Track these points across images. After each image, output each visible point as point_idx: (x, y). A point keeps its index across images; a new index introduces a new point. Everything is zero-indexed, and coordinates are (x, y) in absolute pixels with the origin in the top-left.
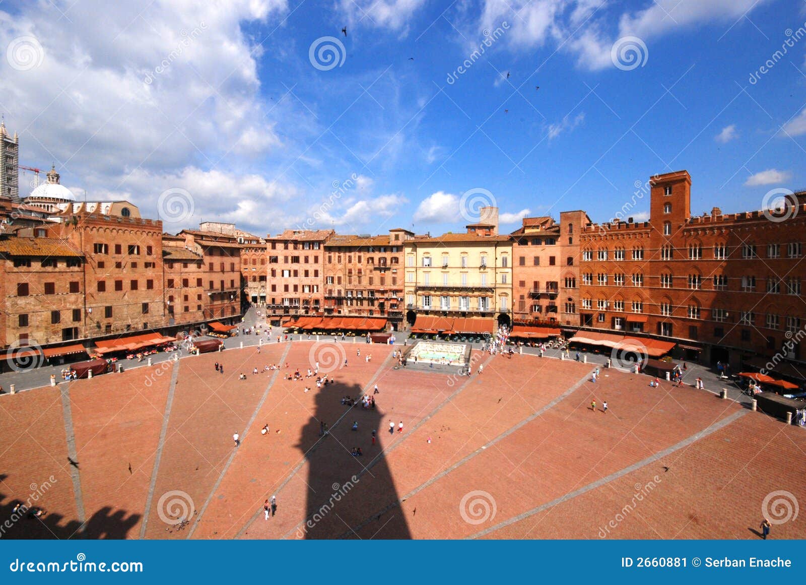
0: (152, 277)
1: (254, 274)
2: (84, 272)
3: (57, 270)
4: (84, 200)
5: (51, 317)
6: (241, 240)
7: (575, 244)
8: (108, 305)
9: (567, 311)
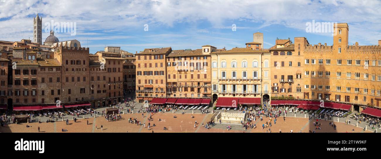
0: (85, 76)
1: (130, 74)
2: (61, 73)
3: (53, 72)
4: (62, 41)
5: (51, 92)
6: (123, 55)
7: (301, 55)
8: (69, 88)
9: (297, 91)
